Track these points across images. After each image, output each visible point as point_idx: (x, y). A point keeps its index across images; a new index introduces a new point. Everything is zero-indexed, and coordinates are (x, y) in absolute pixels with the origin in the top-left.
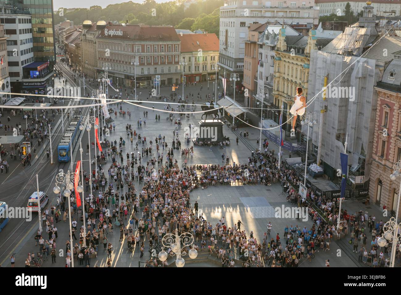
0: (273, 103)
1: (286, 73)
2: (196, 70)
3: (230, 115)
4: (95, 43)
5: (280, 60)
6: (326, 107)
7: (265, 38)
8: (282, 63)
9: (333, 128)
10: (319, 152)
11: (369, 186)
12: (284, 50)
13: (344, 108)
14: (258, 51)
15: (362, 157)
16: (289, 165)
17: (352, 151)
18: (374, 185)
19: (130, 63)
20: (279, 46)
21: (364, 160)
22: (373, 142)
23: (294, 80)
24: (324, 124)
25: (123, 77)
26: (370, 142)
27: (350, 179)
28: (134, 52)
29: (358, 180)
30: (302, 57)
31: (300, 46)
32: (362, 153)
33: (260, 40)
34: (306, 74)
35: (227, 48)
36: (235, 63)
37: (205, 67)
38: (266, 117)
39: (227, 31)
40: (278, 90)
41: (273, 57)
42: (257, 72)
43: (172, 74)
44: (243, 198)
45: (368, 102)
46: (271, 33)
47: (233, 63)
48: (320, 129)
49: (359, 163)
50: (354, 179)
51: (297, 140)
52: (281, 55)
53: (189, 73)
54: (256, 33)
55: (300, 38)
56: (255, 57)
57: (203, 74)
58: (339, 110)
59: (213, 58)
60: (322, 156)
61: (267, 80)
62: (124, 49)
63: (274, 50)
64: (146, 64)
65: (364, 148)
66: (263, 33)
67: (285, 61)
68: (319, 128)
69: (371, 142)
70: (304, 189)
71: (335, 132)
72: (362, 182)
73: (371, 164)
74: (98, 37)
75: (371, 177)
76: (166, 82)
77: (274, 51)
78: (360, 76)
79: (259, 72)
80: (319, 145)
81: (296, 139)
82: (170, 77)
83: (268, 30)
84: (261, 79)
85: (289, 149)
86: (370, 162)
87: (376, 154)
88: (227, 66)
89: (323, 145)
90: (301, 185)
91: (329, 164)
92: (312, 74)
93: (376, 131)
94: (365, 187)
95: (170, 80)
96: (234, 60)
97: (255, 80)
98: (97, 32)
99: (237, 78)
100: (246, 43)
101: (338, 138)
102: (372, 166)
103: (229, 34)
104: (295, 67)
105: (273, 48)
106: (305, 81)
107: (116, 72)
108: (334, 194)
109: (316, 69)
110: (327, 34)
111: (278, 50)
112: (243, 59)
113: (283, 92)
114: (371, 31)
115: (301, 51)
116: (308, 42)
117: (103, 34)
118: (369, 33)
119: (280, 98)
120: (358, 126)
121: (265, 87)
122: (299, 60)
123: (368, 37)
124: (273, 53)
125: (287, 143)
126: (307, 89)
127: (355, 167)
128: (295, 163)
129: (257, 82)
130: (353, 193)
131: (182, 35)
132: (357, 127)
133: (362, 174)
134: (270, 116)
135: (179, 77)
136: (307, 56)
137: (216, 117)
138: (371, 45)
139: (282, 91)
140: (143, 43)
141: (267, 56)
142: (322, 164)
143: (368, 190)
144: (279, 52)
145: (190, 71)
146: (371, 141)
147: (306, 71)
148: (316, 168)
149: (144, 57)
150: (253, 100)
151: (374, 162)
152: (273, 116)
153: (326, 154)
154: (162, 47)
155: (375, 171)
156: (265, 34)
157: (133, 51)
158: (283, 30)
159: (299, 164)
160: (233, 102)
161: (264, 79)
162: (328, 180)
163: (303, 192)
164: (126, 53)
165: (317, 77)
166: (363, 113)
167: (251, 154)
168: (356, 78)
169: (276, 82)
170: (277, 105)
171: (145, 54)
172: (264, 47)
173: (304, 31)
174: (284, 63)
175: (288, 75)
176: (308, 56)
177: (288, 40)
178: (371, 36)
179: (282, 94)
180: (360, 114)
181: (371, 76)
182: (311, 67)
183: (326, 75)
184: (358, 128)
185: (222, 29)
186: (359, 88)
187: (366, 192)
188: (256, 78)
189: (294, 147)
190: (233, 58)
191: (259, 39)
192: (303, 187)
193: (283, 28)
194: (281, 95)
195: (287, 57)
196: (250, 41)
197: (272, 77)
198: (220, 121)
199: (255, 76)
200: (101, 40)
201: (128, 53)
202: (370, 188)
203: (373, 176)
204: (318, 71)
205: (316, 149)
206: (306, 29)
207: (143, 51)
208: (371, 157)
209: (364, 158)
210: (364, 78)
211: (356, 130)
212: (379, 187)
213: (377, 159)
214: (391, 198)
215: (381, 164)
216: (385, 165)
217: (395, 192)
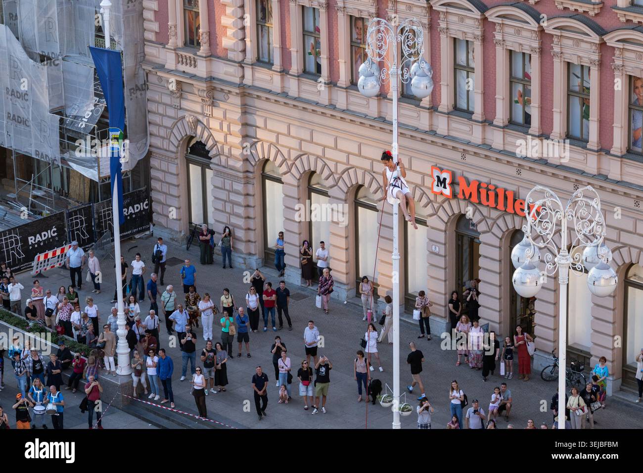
11: (150, 178)
17: (55, 49)
18: (173, 169)
27: (74, 166)
50: (92, 163)
73: (144, 87)
75: (156, 142)
86: (141, 82)
94: (135, 185)
102: (149, 95)
108: (31, 240)
143: (148, 195)
151: (157, 74)
155: (171, 112)
187: (143, 206)
202: (154, 184)
203: (162, 132)
208: (141, 58)
212: (195, 171)
213: (170, 60)
214: (255, 201)
215: (193, 77)
216: (211, 79)
217: (264, 177)
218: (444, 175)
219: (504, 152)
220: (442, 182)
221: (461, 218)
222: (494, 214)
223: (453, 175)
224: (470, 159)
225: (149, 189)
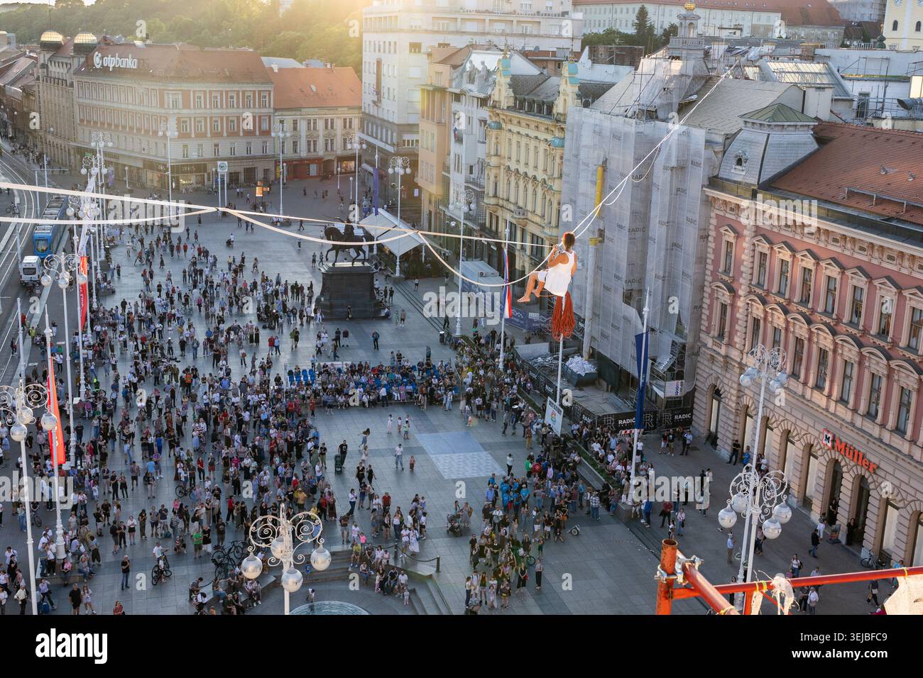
0: (485, 224)
1: (514, 158)
2: (309, 151)
3: (390, 252)
4: (72, 85)
5: (500, 128)
6: (601, 233)
7: (465, 78)
8: (505, 136)
9: (617, 277)
10: (587, 330)
11: (693, 402)
12: (508, 107)
13: (639, 234)
14: (450, 108)
15: (679, 340)
16: (523, 361)
17: (657, 326)
18: (704, 400)
19: (156, 133)
20: (496, 99)
21: (684, 346)
22: (701, 307)
23: (531, 173)
24: (598, 268)
25: (140, 165)
26: (695, 307)
27: (655, 388)
28: (166, 106)
29: (671, 389)
30: (547, 122)
31: (542, 98)
32: (679, 332)
33: (454, 84)
34: (558, 160)
35: (379, 100)
36: (400, 136)
37: (329, 142)
38: (469, 256)
39: (379, 63)
40: (495, 196)
41: (483, 122)
42: (449, 154)
43: (254, 158)
44: (423, 435)
45: (691, 221)
46: (480, 68)
47: (395, 134)
48: (590, 281)
49: (672, 353)
50: (663, 388)
51: (538, 305)
52: (502, 117)
53: (295, 156)
54: (446, 69)
55: (542, 80)
56: (443, 121)
57: (326, 158)
58: (630, 239)
59: (347, 124)
60: (593, 338)
61: (471, 173)
62: (142, 101)
63: (486, 105)
64: (193, 136)
65: (683, 322)
66: (460, 69)
67: (510, 131)
68: (586, 278)
69: (697, 308)
70: (556, 412)
71: (620, 288)
72: (679, 395)
73: (697, 354)
74: (77, 72)
75: (698, 384)
76: (242, 177)
77: (485, 108)
78: (673, 163)
79: (452, 156)
80: (587, 314)
81: (537, 303)
82: (249, 165)
83: (471, 62)
84: (458, 171)
85: (523, 326)
86: (696, 351)
87: (708, 333)
88: (381, 140)
89: (595, 315)
90: (551, 403)
91: (608, 356)
92: (569, 160)
93: (706, 283)
94: (684, 404)
95: (250, 172)
96: (396, 128)
97: (444, 173)
98: (76, 60)
99: (405, 168)
100: (423, 90)
101: (628, 298)
102: (699, 359)
103: (384, 69)
104: (533, 144)
105: (483, 102)
106: (556, 175)
107: (120, 152)
108: (620, 422)
109: (578, 149)
110: (602, 73)
111: (494, 107)
112: (417, 125)
113: (508, 200)
114: (694, 67)
115: (544, 109)
116: (561, 89)
117: (89, 63)
118: (690, 73)
119: (499, 213)
120: (670, 273)
121: (467, 188)
122: (542, 128)
123: (689, 81)
124: (484, 113)
125: (518, 311)
126: (560, 192)
127: (665, 362)
128: (536, 355)
129: (449, 178)
130: (661, 417)
131: (276, 71)
132: (667, 275)
133: (680, 376)
134: (478, 254)
135: (271, 166)
136: (558, 121)
137: (359, 255)
138: (695, 97)
139: (505, 197)
140: (185, 86)
141: (469, 120)
142: (595, 356)
143: (691, 411)
144: (498, 111)
145: (295, 151)
146: (697, 304)
147: (558, 152)
148: (580, 365)
149: (188, 119)
150: (440, 219)
151: (703, 349)
152: (486, 254)
153: (603, 335)
154: (232, 97)
155: (707, 370)
156: (464, 70)
157: (162, 105)
158: (505, 62)
159: (544, 357)
160: (396, 223)
161: (463, 171)
162: (607, 391)
163: (555, 420)
164: (146, 109)
165: (582, 167)
166: (680, 244)
167: (438, 337)
168: (665, 168)
169: (492, 178)
170: (494, 228)
171: (193, 111)
172: (463, 99)
173: (551, 66)
174: (509, 135)
175: (518, 161)
176: (562, 119)
177: (517, 83)
178: (696, 78)
179: (505, 203)
180: (674, 246)
181: (697, 164)
182: (567, 144)
183: (601, 163)
184: (669, 276)
185: (369, 58)
186: (671, 190)
187: (688, 416)
188: (447, 169)
189: (532, 321)
190: (393, 123)
191: (451, 81)
192: (555, 407)
193: (505, 58)
194: (502, 207)
195: (515, 122)
196: (431, 85)
197: (483, 165)
198: (367, 264)
199: (444, 163)
200: (85, 79)
201: (150, 109)
202: (695, 406)
203: (702, 380)
204: (583, 155)
205: (581, 325)
206: (555, 61)
207: (186, 105)
208: (697, 338)
209: (682, 341)
210: (681, 169)
211: (666, 281)
212: (715, 403)
213: (710, 343)
214: (740, 426)
215: (718, 354)
216: (726, 357)
217: (747, 414)
218: (829, 435)
219: (861, 430)
220: (828, 439)
221: (836, 462)
222: (852, 463)
223: (834, 436)
224: (844, 429)
225: (692, 408)
